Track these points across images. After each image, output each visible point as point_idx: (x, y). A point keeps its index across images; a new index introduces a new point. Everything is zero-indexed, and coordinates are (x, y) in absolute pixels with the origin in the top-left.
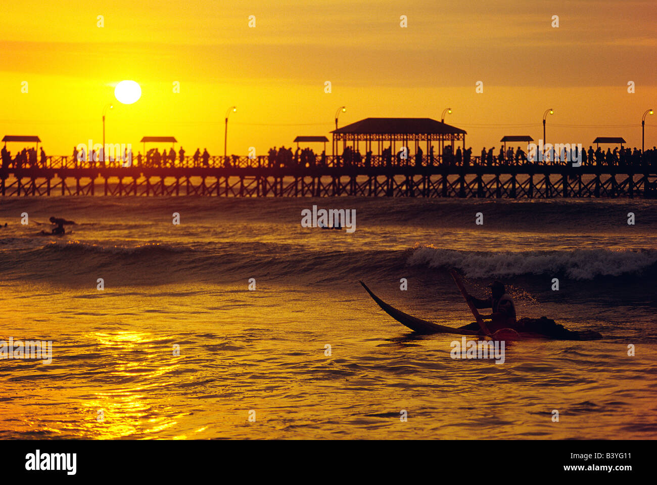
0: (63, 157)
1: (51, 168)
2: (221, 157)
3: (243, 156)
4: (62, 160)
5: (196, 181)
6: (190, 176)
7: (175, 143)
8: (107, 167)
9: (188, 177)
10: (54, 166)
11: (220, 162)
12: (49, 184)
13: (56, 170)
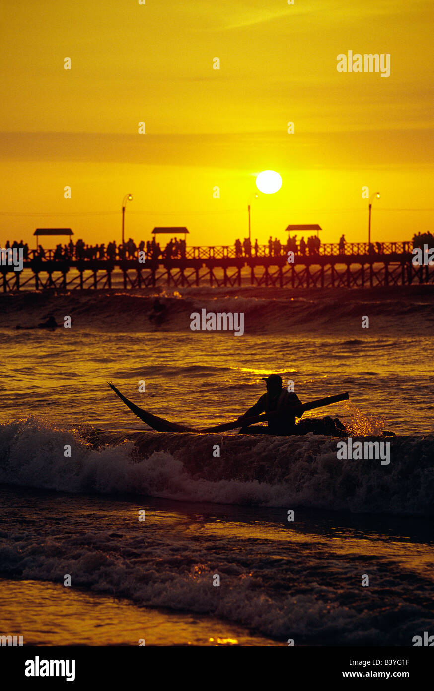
0: (210, 248)
1: (200, 258)
2: (365, 244)
3: (387, 242)
4: (209, 251)
5: (341, 267)
6: (335, 264)
7: (320, 231)
8: (253, 256)
9: (333, 265)
10: (202, 256)
11: (365, 249)
12: (197, 275)
13: (204, 261)
